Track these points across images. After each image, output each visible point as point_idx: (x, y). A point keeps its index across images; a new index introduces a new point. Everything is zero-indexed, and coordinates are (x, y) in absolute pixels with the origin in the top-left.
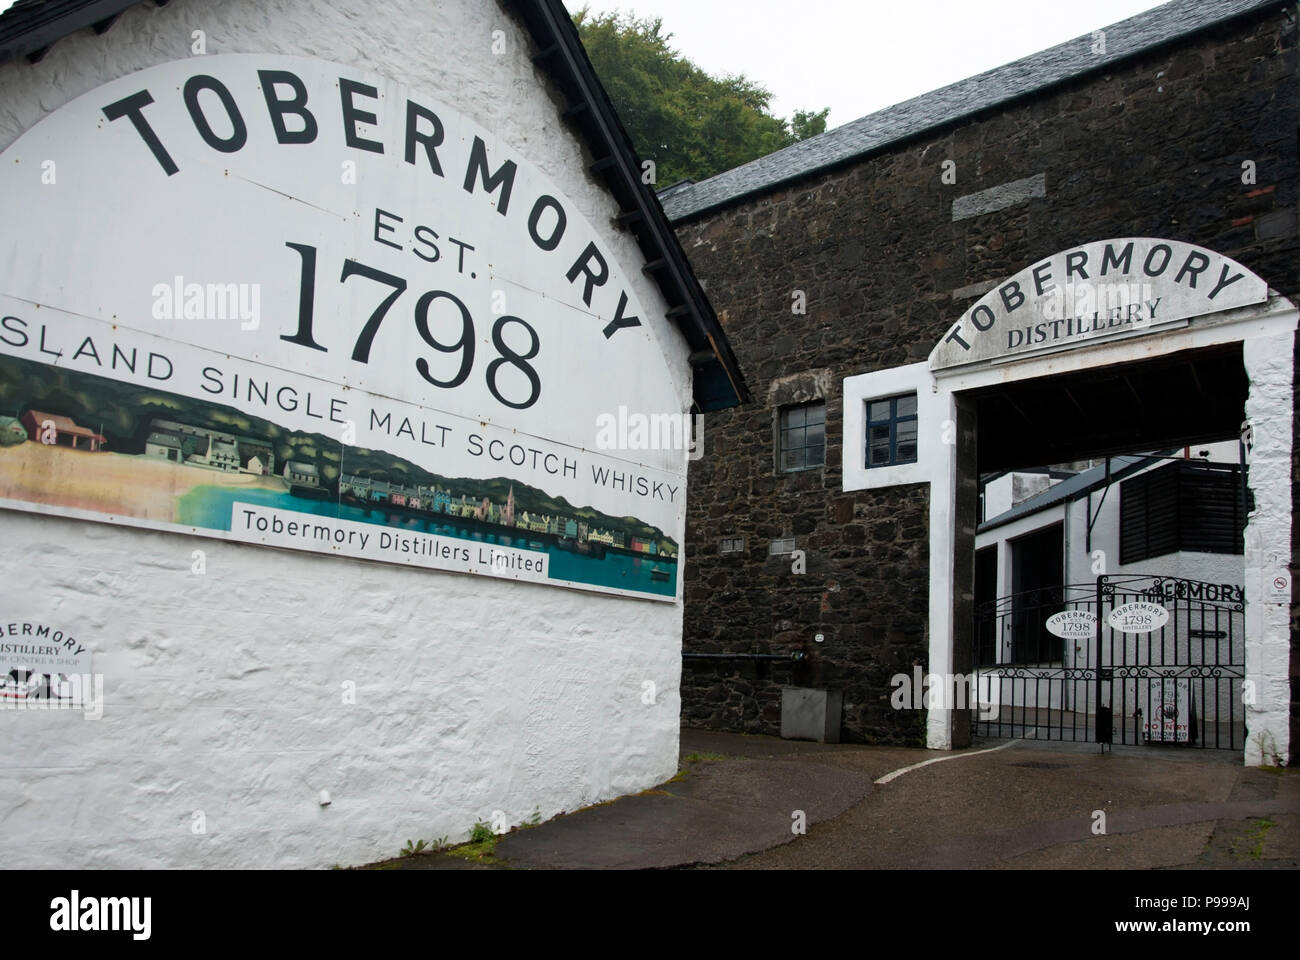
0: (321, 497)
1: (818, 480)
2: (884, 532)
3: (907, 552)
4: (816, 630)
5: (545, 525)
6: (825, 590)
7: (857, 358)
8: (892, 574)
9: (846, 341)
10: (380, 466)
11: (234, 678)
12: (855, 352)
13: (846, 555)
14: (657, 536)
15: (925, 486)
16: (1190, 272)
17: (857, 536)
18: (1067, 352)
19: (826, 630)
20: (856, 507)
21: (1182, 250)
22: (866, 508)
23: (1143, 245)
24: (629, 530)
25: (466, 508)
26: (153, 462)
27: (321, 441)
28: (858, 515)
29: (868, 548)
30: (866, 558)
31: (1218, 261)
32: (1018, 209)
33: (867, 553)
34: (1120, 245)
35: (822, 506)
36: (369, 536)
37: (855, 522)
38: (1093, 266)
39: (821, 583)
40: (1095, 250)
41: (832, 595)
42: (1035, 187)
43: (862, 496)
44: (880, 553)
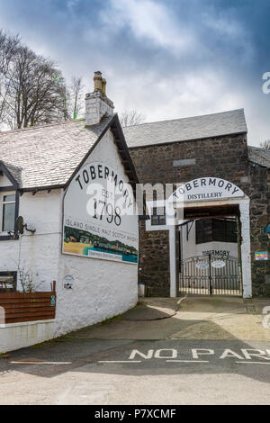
0: (97, 248)
2: (157, 242)
3: (164, 248)
4: (139, 267)
5: (121, 249)
8: (160, 253)
10: (104, 241)
14: (135, 250)
15: (168, 231)
16: (228, 187)
17: (150, 243)
18: (201, 201)
21: (226, 182)
22: (153, 235)
23: (218, 180)
24: (132, 249)
25: (112, 247)
26: (81, 244)
27: (97, 236)
28: (150, 237)
30: (153, 249)
31: (234, 186)
32: (189, 166)
33: (153, 247)
34: (213, 179)
36: (102, 255)
37: (149, 239)
38: (207, 183)
40: (207, 179)
42: (193, 161)
43: (151, 232)
44: (157, 247)
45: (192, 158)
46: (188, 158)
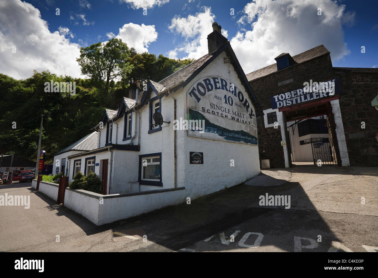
1: (261, 126)
2: (273, 134)
3: (278, 137)
4: (263, 150)
6: (264, 144)
7: (265, 107)
9: (263, 105)
11: (215, 160)
12: (264, 106)
13: (266, 138)
15: (279, 126)
17: (268, 135)
19: (265, 150)
20: (268, 130)
22: (269, 130)
28: (268, 131)
29: (271, 136)
30: (271, 138)
32: (289, 84)
33: (271, 137)
35: (262, 130)
37: (268, 132)
39: (263, 142)
41: (265, 144)
42: (292, 80)
43: (269, 128)
44: (273, 137)
45: (291, 78)
46: (287, 79)
